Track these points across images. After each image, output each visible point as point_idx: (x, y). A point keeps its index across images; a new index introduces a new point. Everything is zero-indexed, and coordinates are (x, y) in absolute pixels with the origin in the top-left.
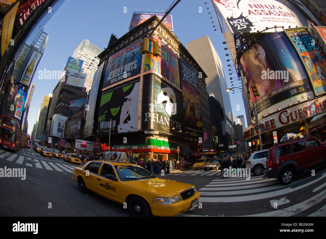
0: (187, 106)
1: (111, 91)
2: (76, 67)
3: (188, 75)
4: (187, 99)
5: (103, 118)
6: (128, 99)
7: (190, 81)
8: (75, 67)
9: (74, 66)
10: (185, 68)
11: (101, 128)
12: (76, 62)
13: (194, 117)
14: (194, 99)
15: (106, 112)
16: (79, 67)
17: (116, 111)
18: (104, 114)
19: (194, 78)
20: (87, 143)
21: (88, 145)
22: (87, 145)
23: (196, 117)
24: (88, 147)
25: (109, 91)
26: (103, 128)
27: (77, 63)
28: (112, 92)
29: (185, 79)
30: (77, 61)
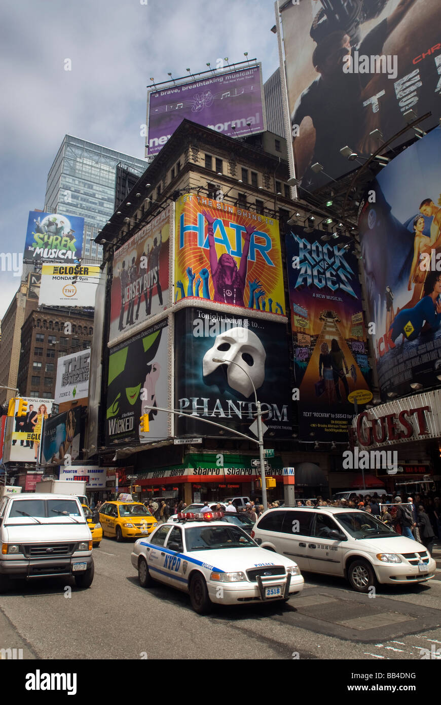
0: (310, 355)
1: (125, 347)
2: (63, 242)
3: (317, 263)
4: (312, 336)
5: (114, 411)
6: (152, 367)
7: (326, 279)
8: (61, 242)
9: (57, 239)
10: (305, 246)
11: (110, 434)
12: (59, 226)
13: (336, 380)
14: (337, 330)
15: (119, 396)
16: (74, 240)
17: (135, 395)
18: (115, 403)
19: (342, 266)
20: (88, 471)
21: (91, 475)
22: (89, 476)
23: (344, 379)
24: (93, 479)
25: (122, 346)
26: (113, 433)
27: (62, 228)
28: (127, 348)
29: (305, 280)
30: (62, 222)
